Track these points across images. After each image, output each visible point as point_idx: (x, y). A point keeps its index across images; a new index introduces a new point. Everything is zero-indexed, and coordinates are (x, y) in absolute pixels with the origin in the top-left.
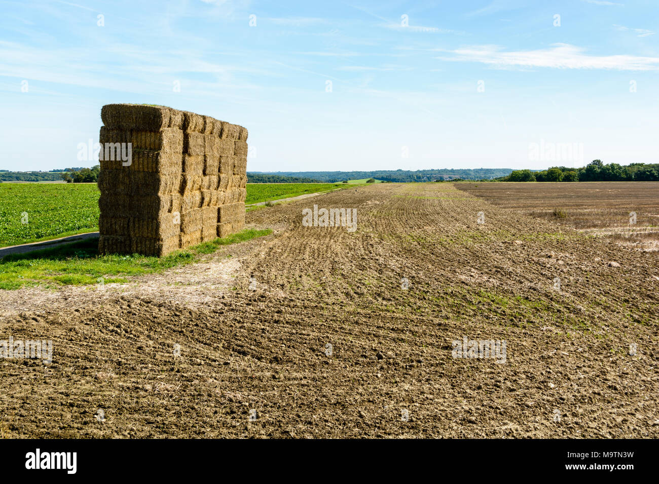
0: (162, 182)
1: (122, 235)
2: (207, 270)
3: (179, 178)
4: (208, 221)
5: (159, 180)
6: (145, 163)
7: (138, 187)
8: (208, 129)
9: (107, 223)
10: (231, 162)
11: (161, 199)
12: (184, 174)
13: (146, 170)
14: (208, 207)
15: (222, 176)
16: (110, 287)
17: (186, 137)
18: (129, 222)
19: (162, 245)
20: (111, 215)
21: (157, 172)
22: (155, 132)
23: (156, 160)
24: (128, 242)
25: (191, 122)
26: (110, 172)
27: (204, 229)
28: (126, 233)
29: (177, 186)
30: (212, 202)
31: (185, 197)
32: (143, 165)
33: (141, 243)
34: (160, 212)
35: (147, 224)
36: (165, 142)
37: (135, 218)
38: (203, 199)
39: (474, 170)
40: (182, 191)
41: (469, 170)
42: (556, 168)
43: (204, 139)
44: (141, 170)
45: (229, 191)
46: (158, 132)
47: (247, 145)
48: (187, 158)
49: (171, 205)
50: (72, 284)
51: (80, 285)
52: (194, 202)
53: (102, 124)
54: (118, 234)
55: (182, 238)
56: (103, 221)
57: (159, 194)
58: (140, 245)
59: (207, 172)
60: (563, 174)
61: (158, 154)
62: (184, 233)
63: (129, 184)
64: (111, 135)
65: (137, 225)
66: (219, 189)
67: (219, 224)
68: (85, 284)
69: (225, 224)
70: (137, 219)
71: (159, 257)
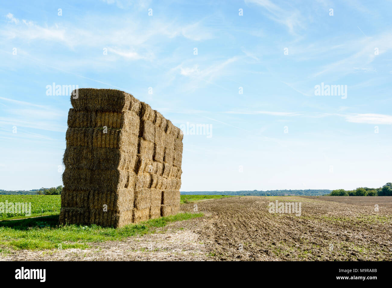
0: (122, 158)
1: (82, 207)
2: (168, 239)
3: (135, 157)
4: (155, 202)
5: (119, 155)
6: (108, 140)
7: (99, 162)
8: (158, 122)
9: (69, 195)
10: (172, 155)
11: (120, 173)
12: (139, 155)
13: (108, 146)
14: (155, 189)
15: (166, 164)
16: (69, 252)
17: (142, 123)
18: (89, 194)
19: (119, 217)
20: (73, 188)
21: (118, 148)
22: (117, 112)
23: (117, 137)
24: (87, 214)
25: (146, 111)
26: (75, 149)
27: (152, 207)
28: (86, 205)
29: (133, 165)
30: (158, 185)
31: (139, 176)
32: (105, 142)
33: (99, 214)
34: (119, 184)
35: (106, 196)
36: (126, 121)
37: (95, 191)
38: (152, 181)
39: (304, 190)
40: (137, 170)
41: (302, 191)
42: (362, 188)
43: (155, 129)
44: (103, 146)
45: (169, 179)
46: (121, 112)
47: (183, 144)
48: (142, 141)
49: (128, 181)
50: (28, 248)
51: (37, 250)
52: (145, 182)
53: (71, 107)
54: (78, 206)
55: (135, 213)
56: (66, 194)
57: (119, 168)
58: (98, 217)
59: (156, 158)
60: (367, 192)
61: (119, 132)
62: (137, 209)
63: (92, 159)
64: (78, 115)
65: (96, 198)
66: (164, 176)
67: (163, 205)
68: (43, 249)
69: (167, 206)
70: (96, 192)
71: (115, 227)
